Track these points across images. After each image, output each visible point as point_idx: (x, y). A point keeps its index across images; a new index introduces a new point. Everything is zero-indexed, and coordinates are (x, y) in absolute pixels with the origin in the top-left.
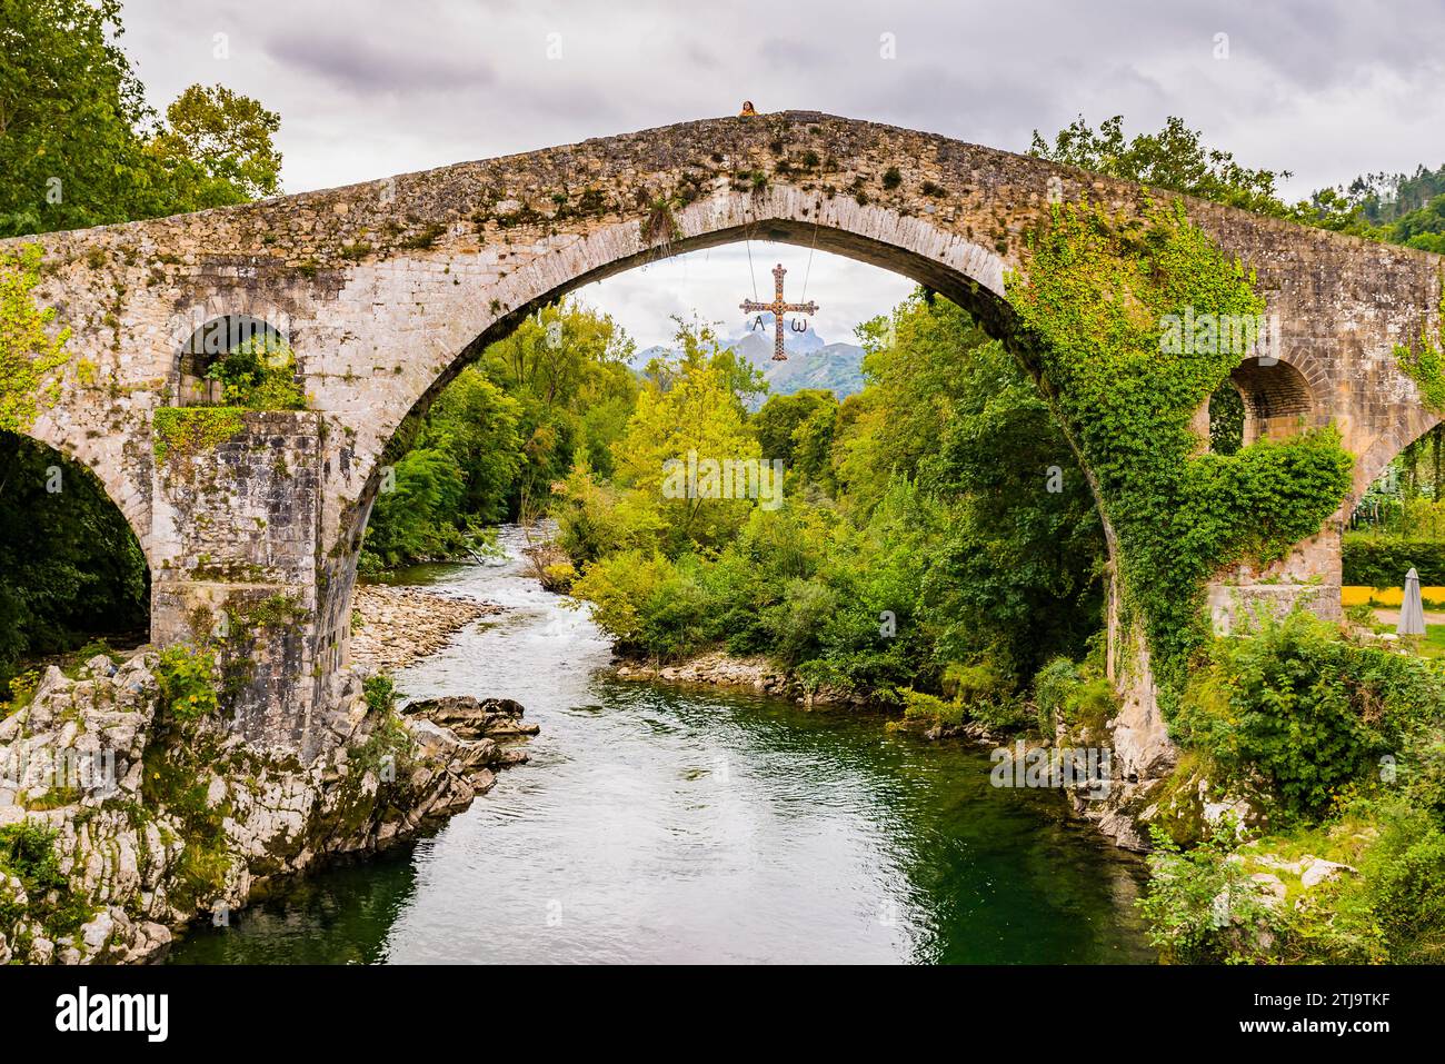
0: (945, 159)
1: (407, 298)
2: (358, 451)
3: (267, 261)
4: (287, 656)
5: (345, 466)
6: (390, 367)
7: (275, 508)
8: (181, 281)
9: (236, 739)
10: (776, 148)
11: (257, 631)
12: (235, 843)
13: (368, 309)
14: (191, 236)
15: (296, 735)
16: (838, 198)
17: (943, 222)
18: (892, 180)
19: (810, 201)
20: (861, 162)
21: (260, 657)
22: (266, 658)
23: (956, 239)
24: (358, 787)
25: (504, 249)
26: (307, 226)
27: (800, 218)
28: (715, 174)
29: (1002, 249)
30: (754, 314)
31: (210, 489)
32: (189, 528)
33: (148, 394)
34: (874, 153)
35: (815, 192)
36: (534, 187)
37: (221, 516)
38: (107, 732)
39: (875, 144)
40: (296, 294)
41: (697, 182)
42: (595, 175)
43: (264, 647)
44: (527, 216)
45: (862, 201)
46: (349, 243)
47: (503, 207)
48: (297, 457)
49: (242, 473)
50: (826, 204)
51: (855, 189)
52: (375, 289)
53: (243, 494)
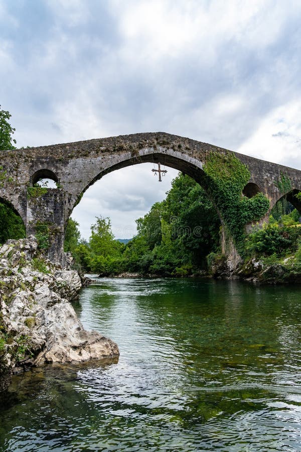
0: (190, 143)
1: (82, 166)
2: (72, 199)
3: (51, 158)
4: (58, 242)
5: (69, 202)
6: (78, 180)
7: (55, 210)
8: (32, 162)
9: (48, 260)
10: (157, 139)
13: (74, 168)
14: (34, 152)
16: (170, 149)
17: (190, 155)
18: (180, 147)
19: (164, 150)
20: (174, 142)
21: (53, 242)
22: (54, 242)
23: (193, 158)
25: (103, 157)
26: (60, 151)
27: (163, 153)
28: (145, 144)
29: (201, 161)
30: (155, 172)
31: (40, 206)
32: (35, 214)
33: (24, 186)
34: (176, 141)
35: (165, 148)
36: (109, 144)
37: (43, 212)
39: (176, 139)
40: (58, 165)
41: (141, 145)
42: (121, 143)
43: (54, 240)
44: (107, 150)
45: (174, 150)
46: (70, 154)
47: (102, 148)
48: (59, 198)
49: (47, 202)
50: (168, 151)
51: (173, 148)
52: (75, 164)
53: (48, 206)
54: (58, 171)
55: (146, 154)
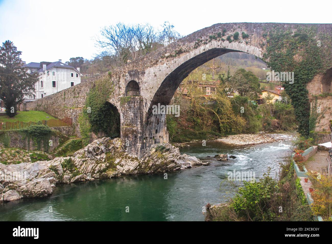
0: (248, 28)
2: (148, 103)
3: (135, 71)
4: (135, 140)
5: (146, 106)
6: (152, 87)
7: (134, 114)
9: (126, 153)
11: (130, 135)
12: (118, 170)
13: (148, 77)
15: (137, 154)
16: (225, 42)
17: (247, 43)
19: (219, 43)
20: (229, 32)
23: (251, 47)
24: (149, 164)
25: (167, 63)
26: (141, 63)
27: (218, 47)
28: (201, 41)
29: (262, 47)
31: (127, 111)
33: (122, 95)
34: (232, 30)
35: (220, 41)
36: (171, 50)
37: (128, 115)
38: (89, 148)
39: (232, 27)
40: (139, 76)
41: (198, 44)
42: (180, 46)
43: (131, 138)
44: (171, 56)
45: (230, 42)
46: (146, 65)
47: (167, 55)
48: (137, 105)
49: (130, 108)
50: (223, 43)
51: (229, 39)
52: (149, 73)
53: (130, 111)
54: (139, 81)
55: (201, 52)
